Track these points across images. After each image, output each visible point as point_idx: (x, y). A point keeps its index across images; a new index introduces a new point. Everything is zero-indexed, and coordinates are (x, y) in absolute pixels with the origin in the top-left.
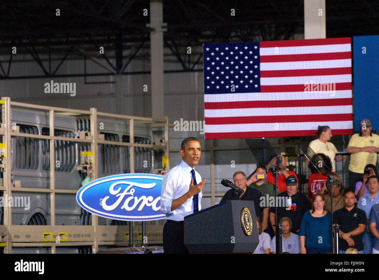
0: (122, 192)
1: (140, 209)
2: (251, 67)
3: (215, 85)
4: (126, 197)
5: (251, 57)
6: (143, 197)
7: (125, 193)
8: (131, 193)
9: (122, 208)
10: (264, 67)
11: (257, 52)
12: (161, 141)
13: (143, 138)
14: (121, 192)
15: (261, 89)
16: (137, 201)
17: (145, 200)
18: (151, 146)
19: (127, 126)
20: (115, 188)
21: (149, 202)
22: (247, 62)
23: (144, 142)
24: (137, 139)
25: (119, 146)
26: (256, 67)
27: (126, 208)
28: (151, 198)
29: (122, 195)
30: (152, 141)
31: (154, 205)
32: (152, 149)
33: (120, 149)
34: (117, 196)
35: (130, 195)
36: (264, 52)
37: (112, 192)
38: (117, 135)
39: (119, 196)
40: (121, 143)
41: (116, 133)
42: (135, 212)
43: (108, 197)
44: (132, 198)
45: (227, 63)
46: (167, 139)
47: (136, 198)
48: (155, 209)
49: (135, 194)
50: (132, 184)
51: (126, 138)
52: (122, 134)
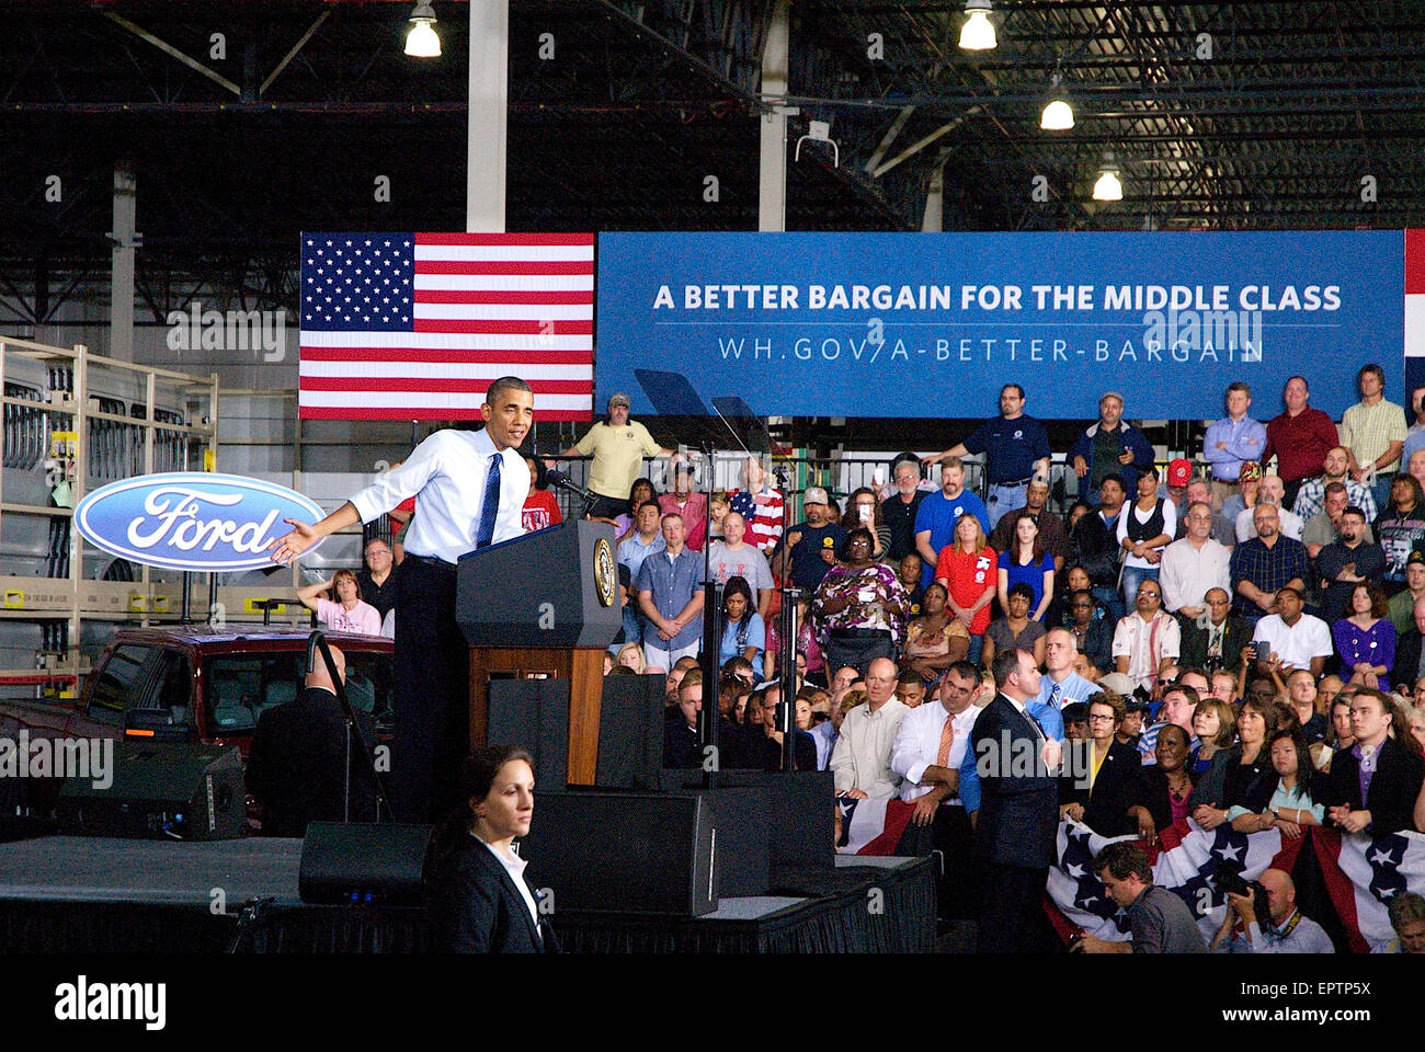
0: (172, 511)
1: (208, 546)
2: (396, 282)
3: (324, 313)
4: (180, 520)
5: (397, 263)
6: (216, 523)
7: (178, 512)
8: (191, 513)
9: (170, 543)
10: (422, 282)
11: (409, 253)
12: (204, 422)
13: (168, 413)
14: (170, 509)
15: (413, 326)
16: (201, 531)
17: (220, 529)
18: (185, 428)
19: (142, 387)
20: (156, 502)
21: (227, 533)
22: (387, 272)
23: (170, 420)
24: (160, 415)
25: (125, 425)
26: (406, 282)
27: (178, 544)
28: (231, 525)
29: (172, 517)
30: (186, 421)
31: (237, 538)
32: (185, 434)
33: (128, 431)
34: (161, 517)
35: (189, 517)
36: (423, 253)
37: (152, 509)
38: (122, 403)
39: (166, 518)
40: (129, 419)
41: (120, 399)
42: (196, 553)
43: (140, 520)
44: (192, 522)
45: (349, 272)
46: (213, 418)
47: (200, 524)
48: (239, 547)
49: (198, 516)
50: (193, 494)
51: (139, 411)
52: (132, 402)
